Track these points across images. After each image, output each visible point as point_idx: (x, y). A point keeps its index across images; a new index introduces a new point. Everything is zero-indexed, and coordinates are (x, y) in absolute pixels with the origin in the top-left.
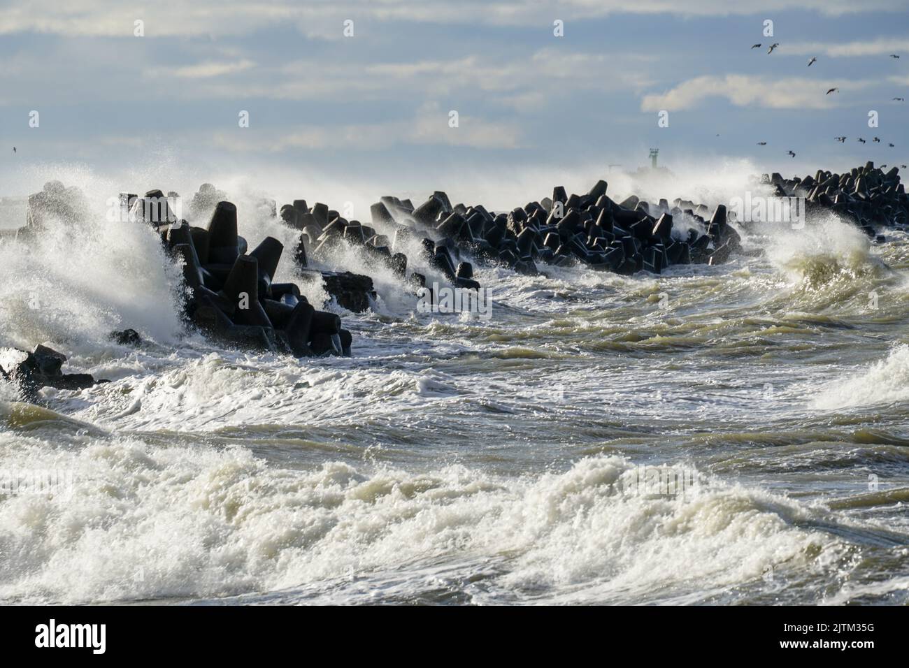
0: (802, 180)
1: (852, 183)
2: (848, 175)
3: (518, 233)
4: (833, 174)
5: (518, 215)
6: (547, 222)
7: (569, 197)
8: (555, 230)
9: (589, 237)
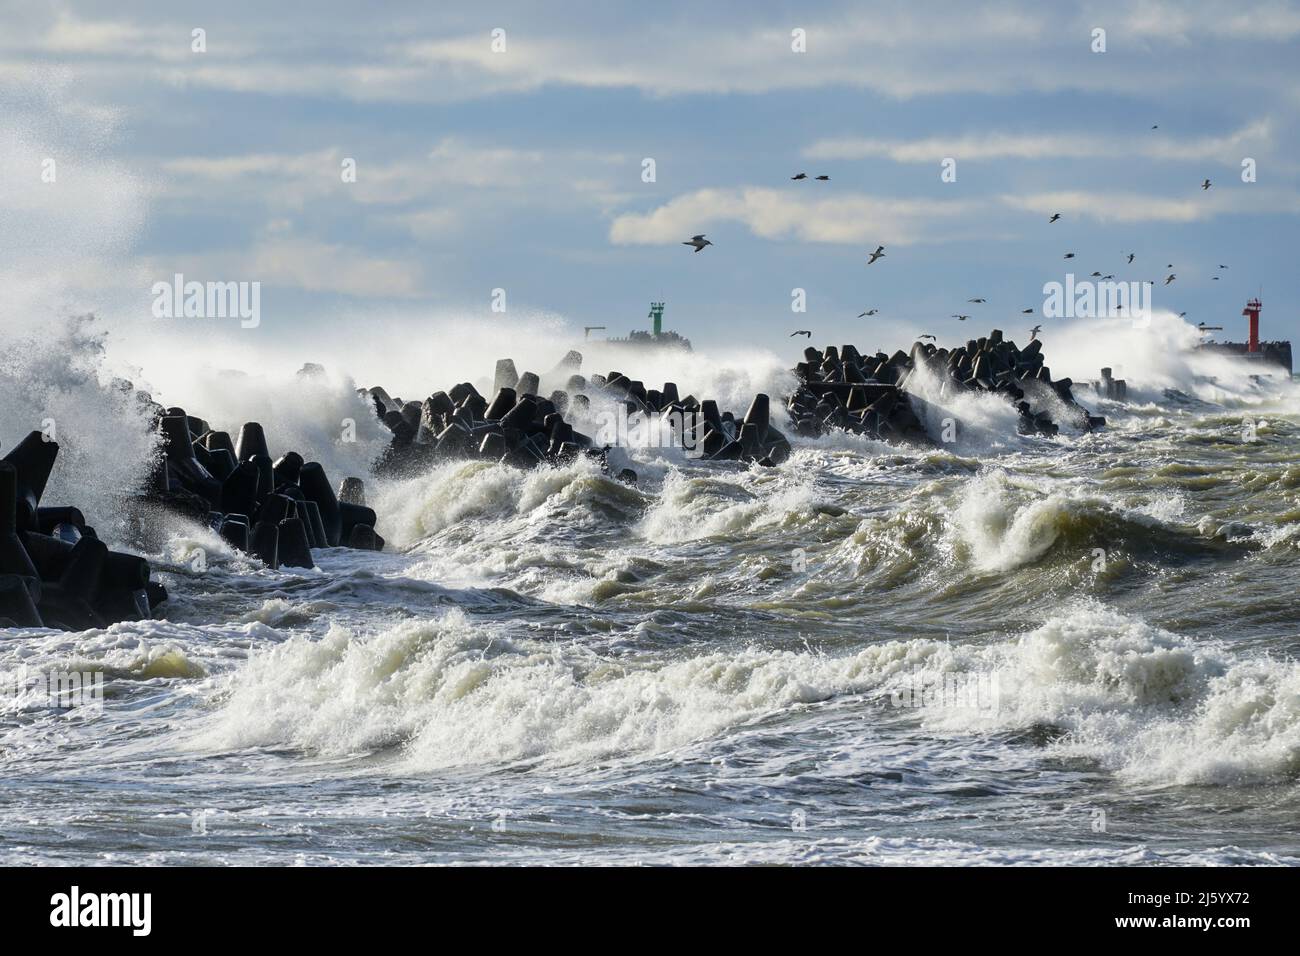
0: (890, 357)
1: (967, 365)
2: (962, 351)
3: (438, 433)
4: (938, 348)
5: (439, 403)
6: (486, 415)
7: (520, 375)
8: (497, 428)
9: (552, 442)
